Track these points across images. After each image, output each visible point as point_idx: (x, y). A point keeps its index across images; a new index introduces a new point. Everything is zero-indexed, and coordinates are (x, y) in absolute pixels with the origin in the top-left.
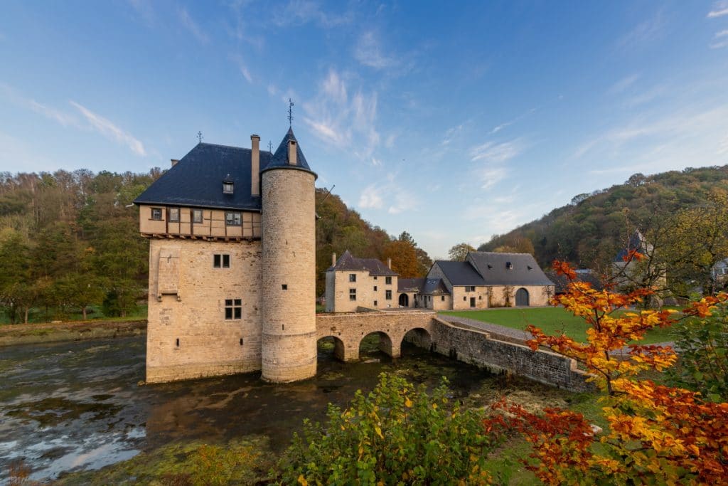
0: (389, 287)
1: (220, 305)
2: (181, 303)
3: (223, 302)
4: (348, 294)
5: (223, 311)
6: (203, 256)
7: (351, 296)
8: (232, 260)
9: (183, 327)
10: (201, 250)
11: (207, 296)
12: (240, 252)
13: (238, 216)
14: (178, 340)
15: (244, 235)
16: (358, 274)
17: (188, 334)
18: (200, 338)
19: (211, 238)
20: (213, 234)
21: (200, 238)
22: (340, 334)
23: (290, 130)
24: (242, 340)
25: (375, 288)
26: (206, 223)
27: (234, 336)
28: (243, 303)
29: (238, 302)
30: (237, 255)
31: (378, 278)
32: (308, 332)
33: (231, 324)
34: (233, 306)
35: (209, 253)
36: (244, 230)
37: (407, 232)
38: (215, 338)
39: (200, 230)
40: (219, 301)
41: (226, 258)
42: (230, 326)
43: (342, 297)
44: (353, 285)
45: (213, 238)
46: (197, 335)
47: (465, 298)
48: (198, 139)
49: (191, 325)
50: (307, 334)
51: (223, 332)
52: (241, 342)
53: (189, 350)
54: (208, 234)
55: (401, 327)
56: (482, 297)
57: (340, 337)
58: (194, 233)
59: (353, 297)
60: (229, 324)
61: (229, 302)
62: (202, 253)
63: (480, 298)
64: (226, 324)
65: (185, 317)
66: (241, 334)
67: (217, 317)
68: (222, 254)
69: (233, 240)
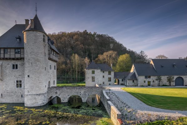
0: (110, 76)
1: (14, 83)
2: (2, 82)
3: (16, 81)
4: (91, 79)
5: (16, 85)
6: (9, 65)
8: (19, 66)
9: (3, 90)
10: (8, 63)
11: (10, 79)
12: (21, 63)
13: (19, 50)
14: (2, 94)
15: (21, 57)
16: (95, 70)
17: (5, 92)
18: (8, 94)
19: (11, 58)
20: (11, 57)
21: (7, 59)
22: (59, 95)
23: (36, 15)
25: (103, 77)
26: (9, 53)
27: (19, 94)
28: (22, 82)
30: (20, 64)
31: (105, 72)
32: (38, 93)
34: (19, 83)
35: (11, 64)
36: (21, 55)
37: (142, 51)
38: (13, 94)
39: (7, 56)
40: (14, 81)
41: (17, 65)
42: (18, 90)
43: (89, 80)
44: (93, 75)
46: (8, 93)
47: (145, 82)
48: (15, 23)
49: (6, 89)
50: (38, 95)
51: (16, 92)
52: (22, 96)
53: (5, 98)
54: (9, 57)
55: (86, 94)
56: (155, 81)
57: (59, 96)
58: (5, 57)
63: (154, 81)
65: (4, 87)
66: (22, 93)
67: (14, 87)
68: (15, 64)
69: (17, 59)
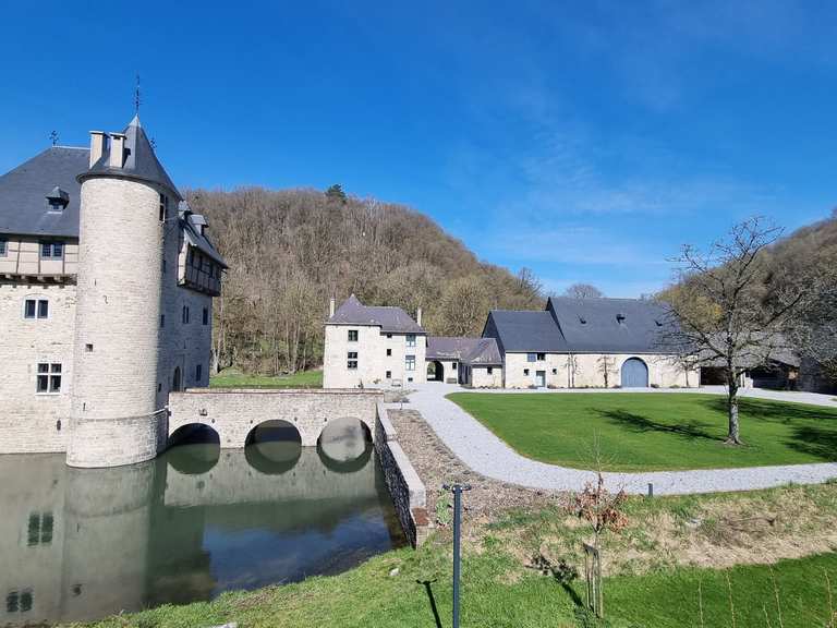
0: (411, 350)
1: (29, 372)
3: (35, 367)
4: (345, 360)
5: (35, 379)
6: (10, 303)
7: (350, 363)
8: (52, 307)
10: (6, 293)
11: (13, 358)
12: (62, 296)
15: (67, 272)
16: (361, 330)
20: (21, 272)
21: (2, 277)
22: (213, 421)
24: (59, 423)
25: (389, 352)
26: (12, 255)
27: (48, 416)
28: (64, 369)
29: (57, 367)
30: (59, 300)
31: (394, 337)
32: (126, 415)
33: (46, 398)
34: (50, 374)
35: (18, 298)
36: (66, 265)
38: (20, 418)
39: (3, 265)
40: (29, 366)
41: (44, 303)
42: (43, 401)
43: (336, 364)
44: (353, 346)
45: (20, 277)
47: (526, 371)
50: (124, 419)
51: (33, 410)
52: (59, 426)
54: (14, 271)
55: (318, 416)
56: (559, 370)
57: (213, 425)
59: (353, 365)
60: (41, 398)
61: (44, 367)
62: (10, 298)
63: (555, 371)
64: (37, 398)
66: (58, 414)
67: (25, 388)
68: (37, 299)
69: (49, 281)
